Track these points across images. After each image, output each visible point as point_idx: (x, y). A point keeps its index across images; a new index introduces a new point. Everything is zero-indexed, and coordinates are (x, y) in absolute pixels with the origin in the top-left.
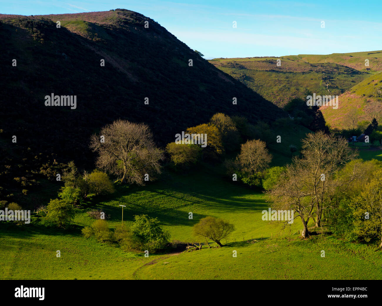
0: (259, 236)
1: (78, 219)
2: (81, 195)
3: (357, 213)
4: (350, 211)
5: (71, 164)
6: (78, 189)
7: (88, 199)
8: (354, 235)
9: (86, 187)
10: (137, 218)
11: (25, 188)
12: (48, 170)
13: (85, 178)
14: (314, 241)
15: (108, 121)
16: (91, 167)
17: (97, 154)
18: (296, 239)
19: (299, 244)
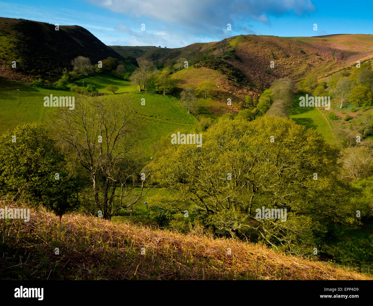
0: (126, 91)
1: (69, 86)
2: (69, 78)
3: (156, 84)
4: (154, 84)
5: (65, 68)
6: (68, 77)
7: (71, 80)
8: (155, 91)
9: (70, 76)
10: (88, 85)
11: (50, 76)
12: (58, 70)
13: (70, 73)
14: (143, 93)
15: (76, 56)
16: (72, 70)
17: (73, 66)
18: (137, 92)
19: (139, 93)
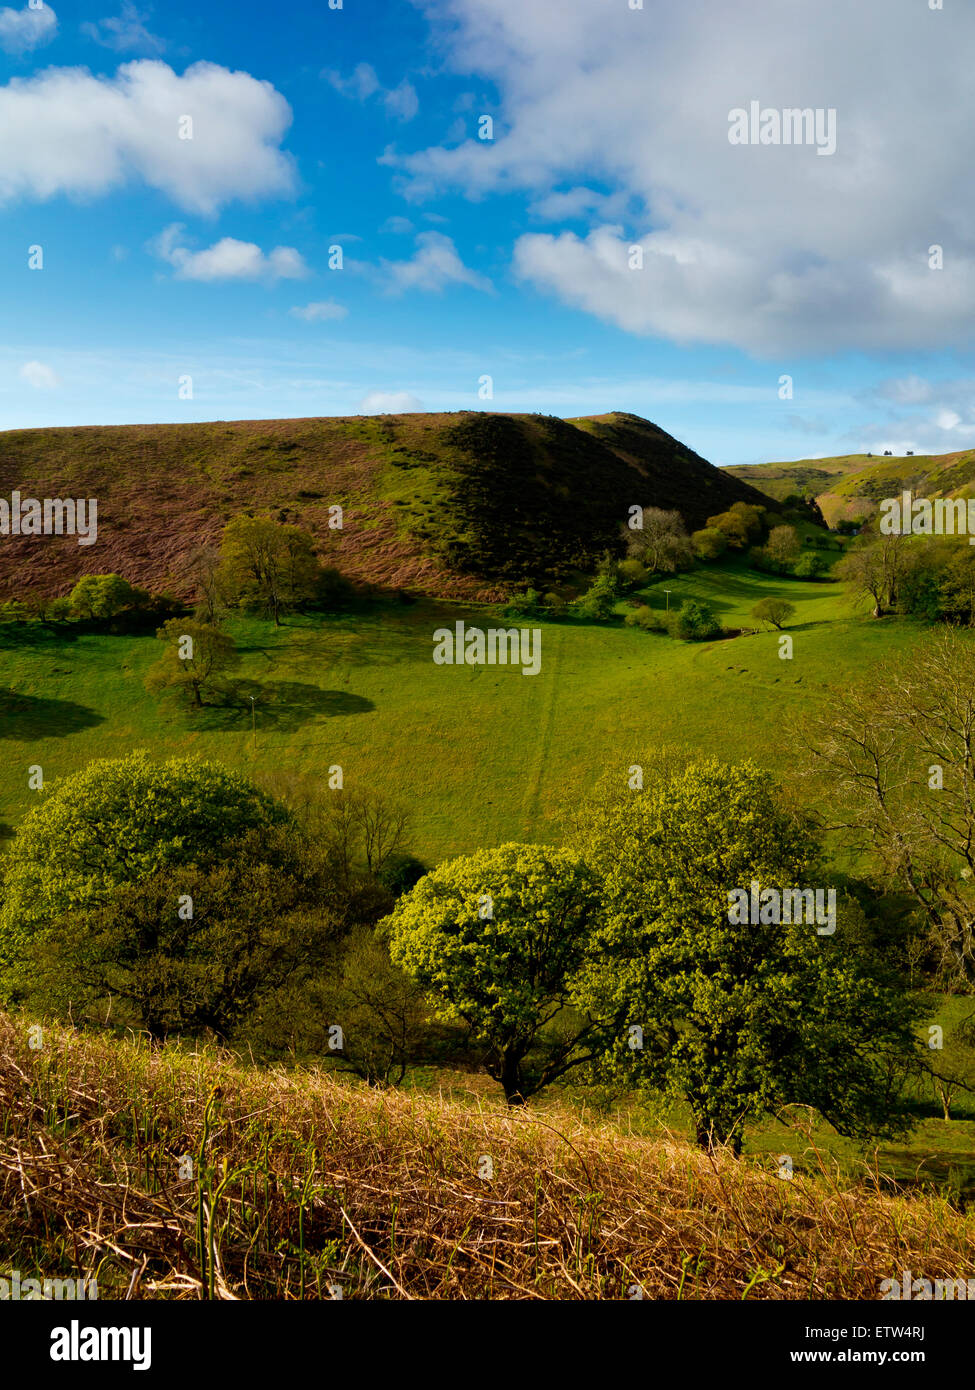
0: (821, 619)
2: (617, 584)
3: (942, 587)
4: (932, 585)
5: (605, 552)
6: (614, 578)
8: (938, 612)
10: (683, 603)
11: (558, 578)
12: (579, 560)
13: (620, 566)
16: (623, 556)
17: (626, 544)
18: (867, 619)
19: (872, 624)
